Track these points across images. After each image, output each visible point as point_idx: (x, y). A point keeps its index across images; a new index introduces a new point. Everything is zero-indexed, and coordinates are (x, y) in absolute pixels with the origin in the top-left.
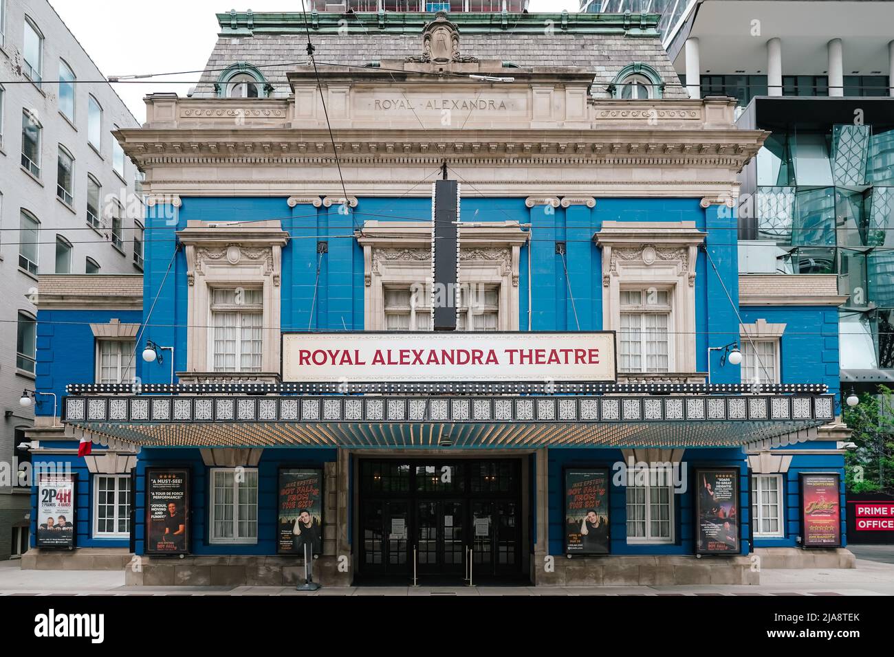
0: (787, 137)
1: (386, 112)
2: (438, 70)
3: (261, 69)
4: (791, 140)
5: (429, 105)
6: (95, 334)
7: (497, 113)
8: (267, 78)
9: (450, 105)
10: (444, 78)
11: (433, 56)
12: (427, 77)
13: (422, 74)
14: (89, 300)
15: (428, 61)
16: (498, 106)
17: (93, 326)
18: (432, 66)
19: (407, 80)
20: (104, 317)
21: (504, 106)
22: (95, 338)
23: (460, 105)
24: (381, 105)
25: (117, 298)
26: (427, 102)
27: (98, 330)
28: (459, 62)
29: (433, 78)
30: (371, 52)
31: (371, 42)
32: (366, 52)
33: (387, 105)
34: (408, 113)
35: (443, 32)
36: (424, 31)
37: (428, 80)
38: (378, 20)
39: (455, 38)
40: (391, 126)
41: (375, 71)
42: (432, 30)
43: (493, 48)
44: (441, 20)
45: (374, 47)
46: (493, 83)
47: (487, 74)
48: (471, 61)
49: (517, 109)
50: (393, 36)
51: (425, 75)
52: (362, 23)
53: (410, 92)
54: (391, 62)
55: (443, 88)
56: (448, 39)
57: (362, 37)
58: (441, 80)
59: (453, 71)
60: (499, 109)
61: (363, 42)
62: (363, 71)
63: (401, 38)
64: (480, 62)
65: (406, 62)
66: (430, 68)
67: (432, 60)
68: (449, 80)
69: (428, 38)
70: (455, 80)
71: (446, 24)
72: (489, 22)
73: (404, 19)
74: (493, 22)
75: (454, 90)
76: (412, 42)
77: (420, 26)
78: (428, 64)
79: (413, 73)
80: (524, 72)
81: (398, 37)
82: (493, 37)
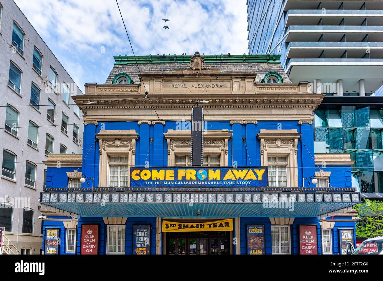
0: (325, 111)
1: (176, 89)
2: (196, 73)
3: (130, 75)
4: (326, 112)
5: (193, 86)
6: (68, 176)
7: (219, 89)
8: (132, 79)
9: (201, 86)
10: (198, 76)
11: (194, 68)
13: (190, 75)
14: (66, 163)
15: (192, 70)
17: (67, 173)
18: (194, 71)
19: (184, 77)
20: (71, 169)
21: (221, 86)
22: (68, 177)
23: (204, 86)
24: (174, 86)
25: (76, 162)
27: (69, 174)
28: (204, 70)
29: (194, 76)
30: (171, 69)
31: (171, 66)
32: (169, 70)
33: (177, 86)
34: (185, 89)
35: (198, 59)
36: (191, 59)
37: (192, 77)
38: (174, 58)
39: (202, 62)
40: (178, 94)
41: (172, 74)
42: (194, 59)
43: (217, 67)
44: (197, 55)
45: (173, 68)
46: (217, 78)
47: (215, 74)
48: (209, 69)
49: (227, 88)
50: (180, 64)
51: (191, 75)
52: (168, 59)
53: (185, 82)
54: (178, 70)
55: (198, 80)
56: (200, 62)
57: (168, 64)
58: (197, 77)
59: (202, 73)
60: (220, 87)
61: (169, 66)
62: (168, 74)
63: (183, 64)
64: (212, 70)
65: (184, 70)
66: (193, 72)
67: (194, 69)
68: (200, 77)
69: (192, 61)
70: (203, 77)
71: (199, 56)
72: (216, 59)
73: (184, 58)
74: (217, 59)
75: (202, 81)
76: (187, 66)
77: (189, 60)
78: (192, 71)
79: (186, 74)
80: (229, 73)
81: (182, 64)
82: (217, 64)
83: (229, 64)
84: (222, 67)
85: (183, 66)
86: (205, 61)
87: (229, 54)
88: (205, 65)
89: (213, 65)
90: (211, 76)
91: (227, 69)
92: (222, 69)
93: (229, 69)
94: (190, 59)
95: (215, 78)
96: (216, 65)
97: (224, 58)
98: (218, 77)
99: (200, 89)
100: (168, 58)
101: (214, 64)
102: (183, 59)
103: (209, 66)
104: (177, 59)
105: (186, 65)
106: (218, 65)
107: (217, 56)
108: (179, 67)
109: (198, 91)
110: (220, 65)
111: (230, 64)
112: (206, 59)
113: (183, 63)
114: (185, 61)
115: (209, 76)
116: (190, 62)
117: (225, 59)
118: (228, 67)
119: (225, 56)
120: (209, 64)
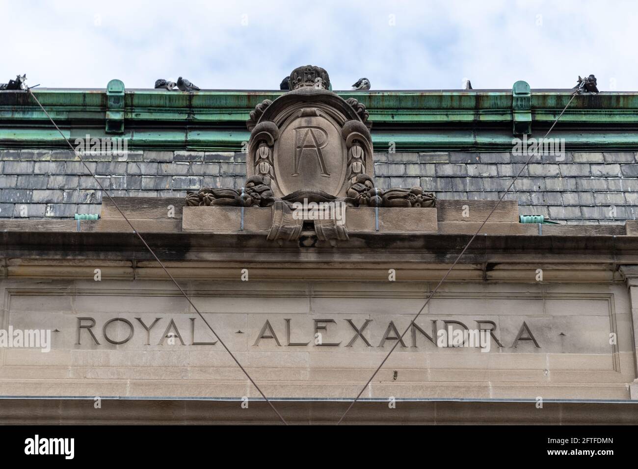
1: (115, 355)
2: (299, 226)
5: (267, 333)
7: (509, 360)
9: (344, 335)
10: (321, 251)
11: (281, 189)
12: (260, 249)
13: (242, 241)
15: (266, 202)
16: (510, 338)
18: (277, 214)
19: (192, 255)
21: (531, 338)
23: (375, 334)
24: (98, 331)
26: (262, 325)
28: (371, 204)
29: (283, 249)
30: (77, 196)
31: (78, 168)
32: (57, 196)
33: (119, 333)
34: (195, 356)
35: (315, 121)
36: (254, 121)
37: (262, 258)
38: (105, 108)
39: (355, 141)
40: (129, 394)
41: (83, 229)
42: (279, 117)
43: (487, 185)
44: (303, 89)
45: (88, 182)
46: (491, 267)
47: (464, 238)
48: (411, 199)
49: (578, 348)
50: (153, 155)
51: (253, 242)
52: (52, 116)
53: (201, 295)
54: (136, 204)
55: (313, 282)
56: (332, 141)
57: (48, 154)
58: (309, 257)
59: (351, 230)
60: (515, 346)
61: (52, 167)
62: (41, 229)
63: (178, 159)
64: (442, 207)
65: (188, 204)
66: (270, 220)
67: (278, 197)
68: (337, 258)
69: (262, 139)
70: (356, 258)
71: (328, 100)
72: (469, 118)
73: (190, 108)
74: (483, 118)
75: (351, 289)
76: (213, 169)
77: (239, 126)
78: (265, 211)
79: (212, 236)
80: (594, 234)
81: (168, 155)
82: (485, 157)
83: (585, 157)
84: (525, 184)
85: (182, 168)
86: (376, 138)
87: (590, 84)
88: (384, 170)
89: (448, 170)
90: (430, 256)
91: (570, 198)
92: (524, 198)
93: (587, 198)
94: (246, 118)
95: (469, 271)
96: (472, 170)
97: (540, 118)
98: (494, 259)
99: (340, 357)
100: (50, 106)
101: (455, 156)
102: (184, 117)
103: (413, 170)
104: (132, 116)
105: (208, 160)
106: (493, 171)
107: (479, 101)
108: (146, 182)
109: (316, 370)
110: (507, 170)
111: (597, 157)
112: (388, 119)
113: (184, 145)
114: (193, 136)
115: (416, 250)
116: (244, 138)
117: (550, 118)
118: (585, 184)
119: (551, 103)
120: (414, 157)
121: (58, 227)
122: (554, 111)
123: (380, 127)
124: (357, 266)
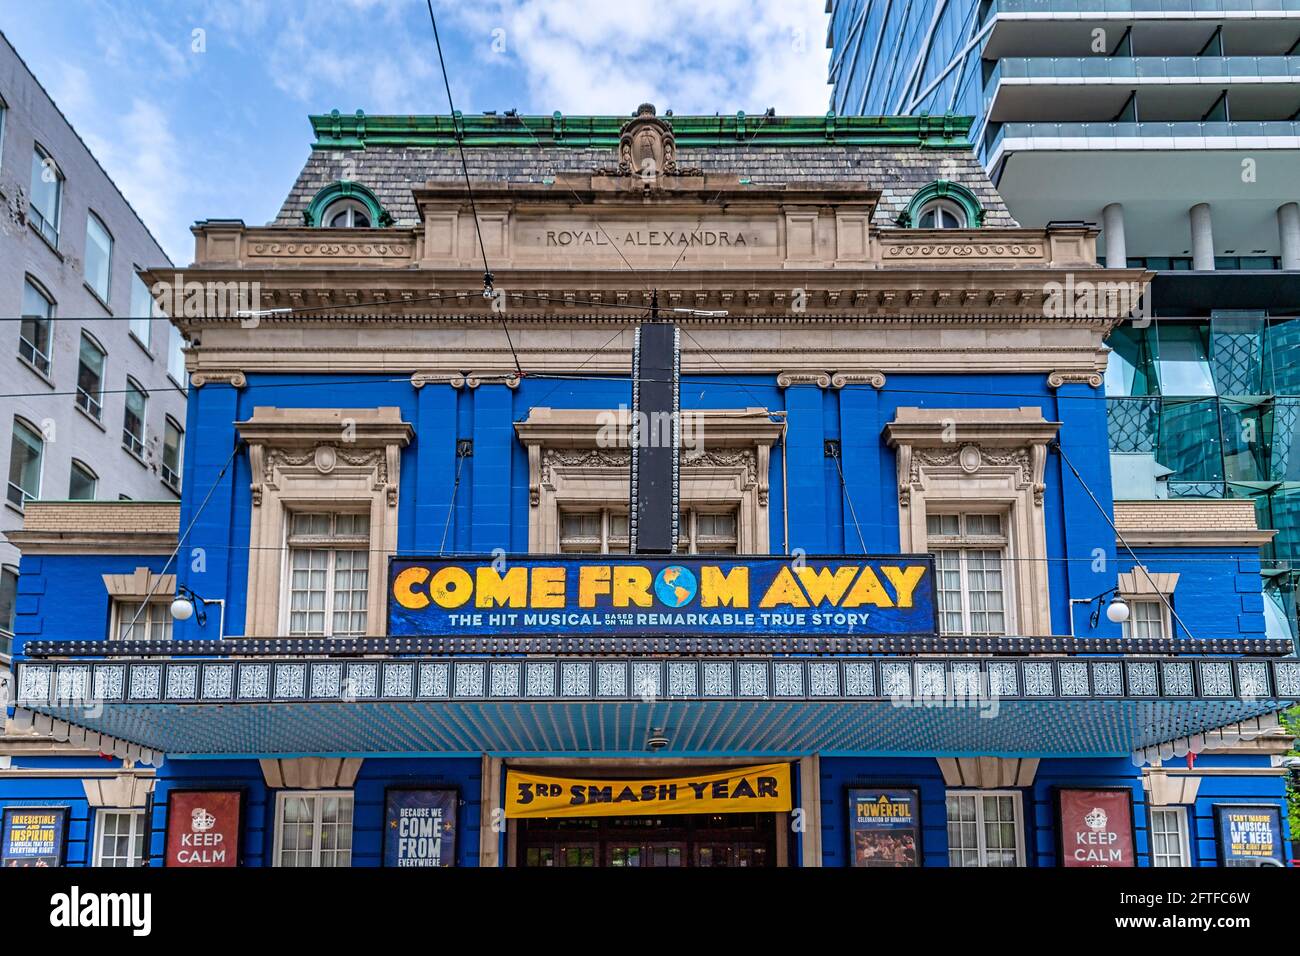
1: (564, 249)
2: (643, 186)
3: (377, 193)
5: (629, 239)
6: (111, 590)
7: (732, 251)
8: (385, 206)
9: (661, 239)
10: (652, 199)
11: (634, 169)
12: (626, 198)
13: (618, 194)
14: (103, 539)
15: (628, 175)
16: (734, 240)
17: (108, 579)
18: (633, 180)
19: (596, 201)
20: (124, 564)
21: (743, 240)
22: (111, 597)
23: (675, 239)
24: (556, 238)
25: (147, 535)
26: (626, 235)
27: (114, 584)
28: (675, 175)
29: (636, 198)
30: (543, 171)
31: (542, 157)
32: (534, 172)
33: (565, 239)
34: (598, 250)
35: (650, 133)
36: (622, 133)
37: (627, 202)
38: (553, 126)
39: (668, 143)
40: (571, 268)
41: (548, 189)
42: (633, 131)
43: (724, 165)
44: (646, 116)
45: (547, 164)
46: (726, 206)
47: (716, 192)
48: (692, 173)
49: (762, 245)
50: (575, 150)
51: (623, 195)
52: (529, 130)
53: (600, 220)
54: (571, 176)
55: (650, 214)
56: (657, 144)
57: (528, 150)
58: (647, 202)
59: (666, 188)
60: (735, 244)
61: (531, 157)
62: (529, 189)
63: (587, 152)
64: (706, 176)
65: (594, 175)
66: (630, 184)
67: (633, 172)
68: (659, 202)
69: (627, 142)
70: (668, 202)
71: (654, 122)
72: (717, 130)
73: (591, 126)
74: (724, 130)
75: (666, 217)
76: (603, 157)
77: (615, 135)
78: (628, 179)
79: (604, 192)
80: (772, 189)
81: (582, 151)
82: (724, 151)
83: (768, 150)
84: (741, 164)
85: (589, 156)
86: (677, 141)
88: (678, 158)
89: (707, 157)
90: (700, 201)
91: (761, 171)
92: (741, 171)
93: (768, 171)
94: (618, 131)
95: (717, 208)
96: (718, 157)
97: (749, 130)
98: (728, 203)
99: (660, 250)
100: (529, 126)
101: (711, 150)
102: (589, 131)
103: (692, 158)
104: (565, 130)
105: (600, 153)
106: (727, 157)
107: (722, 122)
108: (573, 164)
109: (650, 256)
110: (733, 157)
111: (773, 150)
112: (681, 131)
113: (589, 145)
114: (593, 140)
115: (694, 198)
116: (618, 141)
117: (753, 130)
118: (767, 164)
119: (754, 122)
120: (692, 151)
121: (537, 187)
122: (755, 127)
123: (678, 135)
124: (669, 206)
